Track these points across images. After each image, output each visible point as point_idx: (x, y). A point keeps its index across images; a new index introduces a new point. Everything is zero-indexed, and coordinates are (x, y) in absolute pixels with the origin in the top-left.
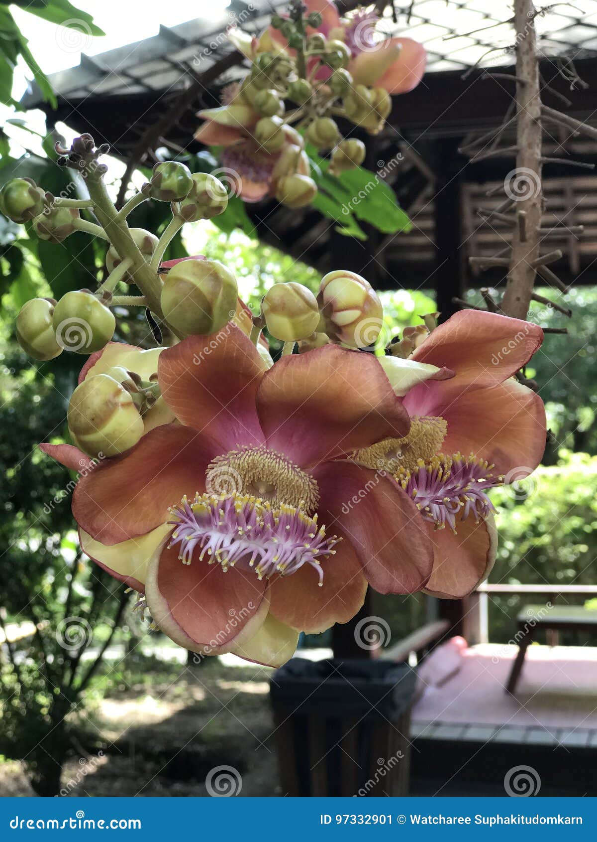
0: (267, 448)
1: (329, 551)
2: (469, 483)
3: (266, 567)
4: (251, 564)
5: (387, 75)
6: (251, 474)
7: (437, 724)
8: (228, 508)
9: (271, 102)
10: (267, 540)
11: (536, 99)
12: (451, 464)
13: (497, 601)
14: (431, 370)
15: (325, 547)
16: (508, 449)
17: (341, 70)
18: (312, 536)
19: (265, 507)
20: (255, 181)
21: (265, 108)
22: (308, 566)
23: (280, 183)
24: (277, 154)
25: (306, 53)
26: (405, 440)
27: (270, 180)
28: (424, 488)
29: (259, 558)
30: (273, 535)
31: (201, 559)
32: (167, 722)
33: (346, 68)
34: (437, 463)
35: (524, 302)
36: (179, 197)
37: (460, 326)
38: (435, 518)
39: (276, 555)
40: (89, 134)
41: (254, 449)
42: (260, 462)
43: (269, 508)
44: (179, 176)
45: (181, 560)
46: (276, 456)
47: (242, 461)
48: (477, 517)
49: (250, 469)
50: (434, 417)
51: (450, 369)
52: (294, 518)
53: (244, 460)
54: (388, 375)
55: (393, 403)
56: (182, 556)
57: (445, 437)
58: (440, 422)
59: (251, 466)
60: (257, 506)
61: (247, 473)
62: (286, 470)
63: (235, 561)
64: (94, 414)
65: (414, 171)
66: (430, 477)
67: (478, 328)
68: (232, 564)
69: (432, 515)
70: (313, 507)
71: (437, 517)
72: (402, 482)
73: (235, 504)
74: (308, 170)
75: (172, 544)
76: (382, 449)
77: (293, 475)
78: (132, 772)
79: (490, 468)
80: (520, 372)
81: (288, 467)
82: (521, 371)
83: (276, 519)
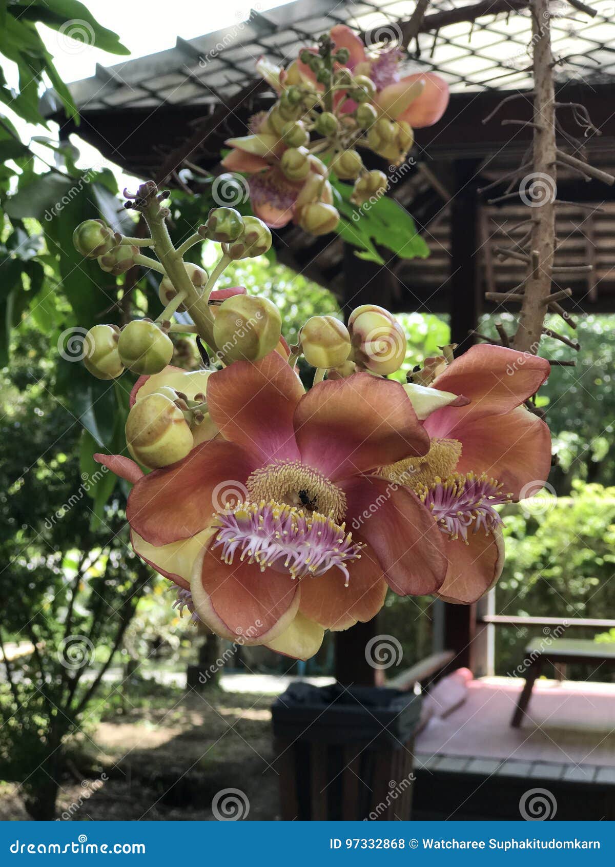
0: (302, 463)
1: (355, 555)
2: (481, 500)
3: (299, 567)
4: (286, 564)
5: (410, 109)
6: (287, 485)
7: (441, 756)
8: (266, 515)
9: (298, 134)
10: (300, 544)
11: (552, 144)
12: (465, 482)
13: (505, 632)
14: (449, 397)
15: (351, 552)
16: (516, 470)
17: (367, 105)
18: (341, 541)
19: (299, 515)
20: (280, 208)
21: (291, 139)
22: (335, 568)
23: (304, 211)
24: (301, 184)
25: (333, 88)
26: (424, 459)
27: (294, 207)
28: (440, 503)
29: (293, 560)
30: (306, 540)
31: (242, 559)
32: (164, 747)
33: (371, 103)
34: (452, 481)
35: (535, 335)
36: (231, 239)
37: (476, 358)
38: (450, 530)
39: (308, 558)
40: (153, 182)
41: (290, 463)
42: (295, 475)
43: (303, 515)
44: (232, 221)
45: (224, 560)
46: (310, 470)
47: (279, 474)
48: (487, 529)
49: (286, 481)
50: (450, 439)
51: (466, 397)
52: (325, 525)
53: (281, 473)
54: (411, 401)
55: (415, 425)
56: (224, 556)
57: (460, 458)
58: (456, 444)
59: (287, 478)
60: (292, 514)
61: (284, 485)
62: (318, 483)
63: (272, 562)
64: (151, 428)
65: (432, 191)
66: (446, 491)
67: (492, 360)
68: (269, 565)
69: (447, 526)
70: (340, 517)
71: (451, 529)
72: (421, 496)
73: (273, 512)
74: (331, 198)
75: (215, 546)
76: (403, 467)
77: (324, 488)
78: (128, 797)
79: (500, 486)
80: (529, 401)
81: (320, 480)
82: (531, 399)
83: (309, 526)
